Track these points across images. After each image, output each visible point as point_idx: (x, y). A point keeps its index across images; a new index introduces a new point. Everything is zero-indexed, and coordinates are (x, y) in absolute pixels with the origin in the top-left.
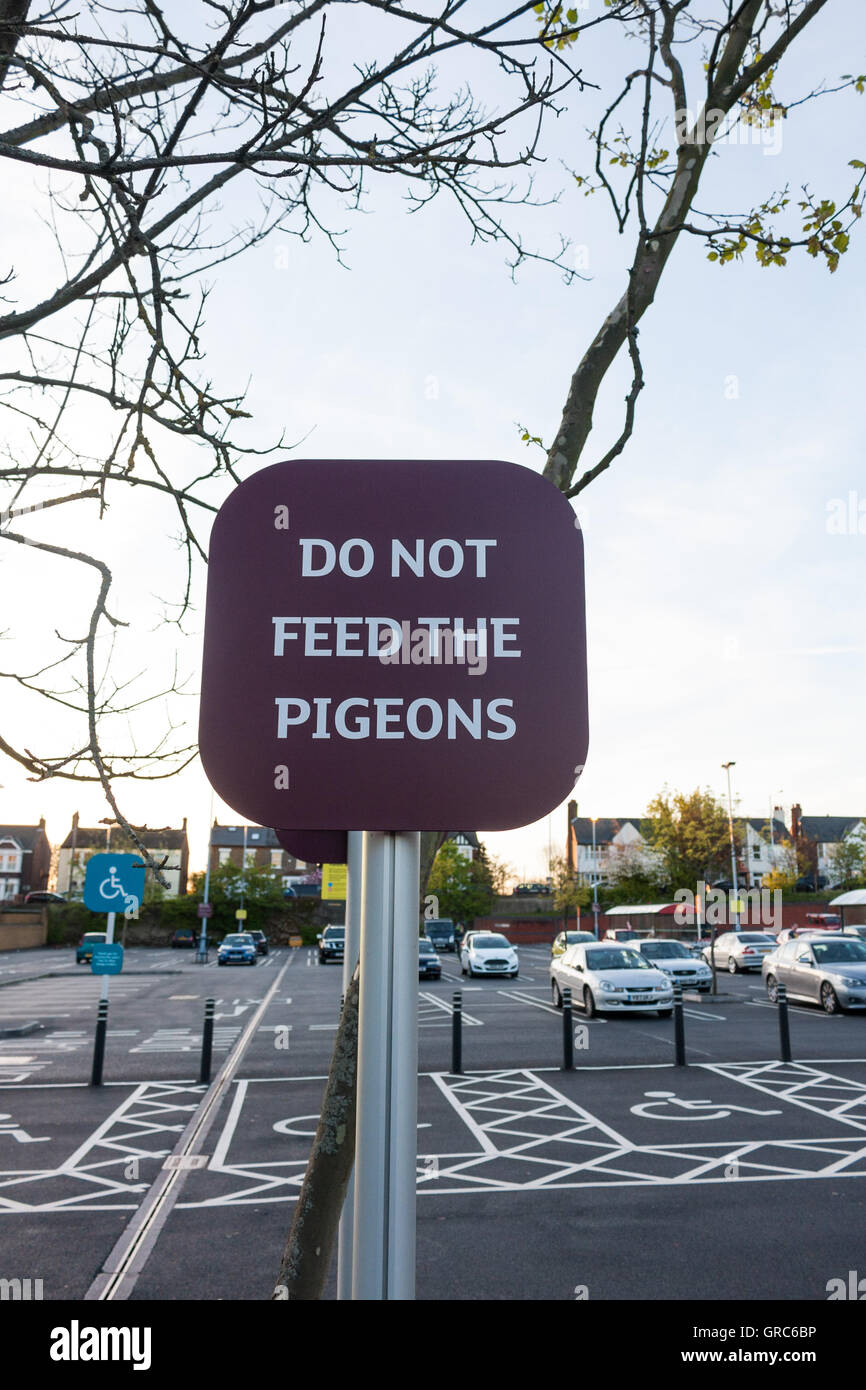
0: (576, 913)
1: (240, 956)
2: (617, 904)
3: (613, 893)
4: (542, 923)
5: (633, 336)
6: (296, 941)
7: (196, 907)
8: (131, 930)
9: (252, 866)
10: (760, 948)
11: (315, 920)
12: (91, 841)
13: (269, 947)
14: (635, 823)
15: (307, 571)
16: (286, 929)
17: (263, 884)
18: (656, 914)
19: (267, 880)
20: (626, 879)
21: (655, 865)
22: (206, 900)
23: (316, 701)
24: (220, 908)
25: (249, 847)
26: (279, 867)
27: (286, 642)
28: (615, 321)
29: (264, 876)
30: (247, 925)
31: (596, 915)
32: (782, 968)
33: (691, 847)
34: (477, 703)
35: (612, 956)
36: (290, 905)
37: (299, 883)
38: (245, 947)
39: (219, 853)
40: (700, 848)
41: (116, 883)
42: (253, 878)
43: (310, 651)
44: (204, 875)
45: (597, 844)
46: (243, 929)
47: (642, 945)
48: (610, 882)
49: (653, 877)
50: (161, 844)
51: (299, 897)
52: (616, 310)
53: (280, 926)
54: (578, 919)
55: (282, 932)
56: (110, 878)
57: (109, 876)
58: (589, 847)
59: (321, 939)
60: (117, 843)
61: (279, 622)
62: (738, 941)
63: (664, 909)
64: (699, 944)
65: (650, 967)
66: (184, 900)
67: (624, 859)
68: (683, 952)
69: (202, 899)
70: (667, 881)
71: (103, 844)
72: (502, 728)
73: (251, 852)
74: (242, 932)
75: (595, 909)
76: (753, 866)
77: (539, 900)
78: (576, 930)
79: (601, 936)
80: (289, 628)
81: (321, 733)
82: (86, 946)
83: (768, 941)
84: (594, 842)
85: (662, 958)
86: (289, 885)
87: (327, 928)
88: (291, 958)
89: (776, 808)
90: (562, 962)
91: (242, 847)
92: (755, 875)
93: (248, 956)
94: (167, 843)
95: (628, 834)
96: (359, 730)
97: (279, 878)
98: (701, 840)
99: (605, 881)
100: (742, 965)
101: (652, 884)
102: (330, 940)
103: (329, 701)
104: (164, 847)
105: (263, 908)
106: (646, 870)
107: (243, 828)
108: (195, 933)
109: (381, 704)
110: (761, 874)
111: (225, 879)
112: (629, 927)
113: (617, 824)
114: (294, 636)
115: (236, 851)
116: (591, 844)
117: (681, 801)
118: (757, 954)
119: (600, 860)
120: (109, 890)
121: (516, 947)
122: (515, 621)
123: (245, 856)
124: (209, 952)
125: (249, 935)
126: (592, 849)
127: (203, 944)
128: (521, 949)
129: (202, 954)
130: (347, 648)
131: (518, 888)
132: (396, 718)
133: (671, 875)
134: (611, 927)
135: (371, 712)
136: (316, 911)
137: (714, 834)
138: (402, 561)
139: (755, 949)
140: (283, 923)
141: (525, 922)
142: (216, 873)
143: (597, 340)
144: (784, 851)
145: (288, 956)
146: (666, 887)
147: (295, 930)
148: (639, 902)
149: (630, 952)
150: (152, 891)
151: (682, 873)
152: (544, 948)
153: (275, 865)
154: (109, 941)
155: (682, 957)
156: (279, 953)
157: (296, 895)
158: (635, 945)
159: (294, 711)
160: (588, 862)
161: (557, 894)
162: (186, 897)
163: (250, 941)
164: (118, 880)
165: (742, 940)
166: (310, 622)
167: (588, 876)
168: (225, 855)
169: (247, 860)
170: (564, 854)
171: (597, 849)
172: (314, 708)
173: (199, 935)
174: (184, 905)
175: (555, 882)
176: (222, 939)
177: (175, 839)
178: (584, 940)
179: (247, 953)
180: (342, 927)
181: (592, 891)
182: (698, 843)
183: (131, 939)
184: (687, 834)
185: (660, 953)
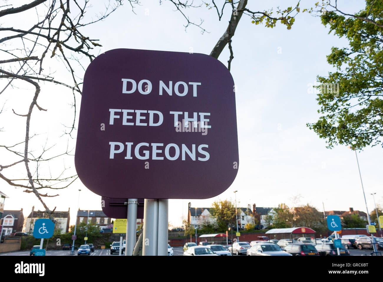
0: (190, 237)
1: (85, 252)
2: (202, 234)
3: (201, 230)
4: (180, 240)
5: (230, 42)
6: (103, 247)
7: (71, 236)
8: (50, 244)
9: (90, 223)
10: (246, 247)
11: (110, 240)
12: (38, 215)
13: (94, 249)
14: (208, 209)
15: (124, 91)
16: (100, 243)
17: (94, 228)
18: (214, 237)
19: (95, 227)
20: (205, 226)
21: (214, 222)
22: (75, 234)
23: (127, 143)
24: (79, 237)
25: (89, 217)
26: (99, 223)
27: (115, 119)
28: (223, 39)
29: (94, 226)
30: (88, 242)
31: (196, 237)
32: (253, 253)
33: (226, 216)
34: (194, 146)
35: (202, 250)
36: (102, 235)
37: (105, 228)
38: (87, 249)
39: (80, 219)
40: (228, 216)
41: (45, 229)
42: (90, 227)
43: (125, 123)
44: (75, 226)
45: (197, 216)
46: (86, 243)
47: (211, 247)
48: (201, 227)
49: (213, 226)
50: (61, 216)
51: (105, 233)
52: (222, 36)
53: (98, 242)
54: (191, 239)
55: (99, 244)
56: (43, 227)
57: (42, 226)
58: (194, 217)
59: (111, 246)
60: (46, 216)
61: (112, 111)
62: (239, 245)
63: (217, 235)
64: (227, 246)
65: (214, 253)
66: (67, 234)
67: (205, 220)
68: (223, 249)
69: (74, 234)
70: (217, 227)
71: (42, 216)
72: (204, 156)
73: (90, 219)
74: (86, 244)
75: (196, 236)
76: (242, 222)
77: (179, 233)
78: (190, 242)
79: (198, 244)
80: (116, 114)
81: (129, 157)
82: (33, 250)
83: (247, 245)
84: (196, 215)
85: (217, 251)
86: (102, 229)
87: (113, 243)
88: (101, 252)
89: (249, 205)
90: (187, 252)
91: (87, 217)
92: (243, 225)
93: (87, 252)
94: (63, 216)
95: (206, 213)
96: (145, 156)
97: (99, 227)
98: (229, 214)
99: (199, 227)
100: (240, 252)
101: (213, 228)
102: (114, 247)
103: (132, 143)
104: (62, 217)
105: (93, 237)
106: (211, 224)
107: (88, 211)
108: (71, 245)
109: (154, 145)
110: (244, 225)
111: (81, 227)
112: (206, 241)
113: (203, 209)
114: (118, 117)
115: (86, 218)
116: (195, 216)
117: (222, 202)
118: (244, 249)
119: (198, 220)
120: (42, 231)
121: (172, 248)
122: (209, 114)
123: (88, 220)
124: (75, 251)
125: (88, 245)
126: (195, 217)
127: (73, 248)
128: (174, 248)
129: (72, 252)
130: (140, 123)
131: (173, 229)
132: (160, 151)
133: (219, 225)
134: (201, 241)
135: (150, 149)
136: (110, 237)
137: (233, 212)
138: (163, 89)
139: (244, 247)
140: (99, 242)
141: (175, 240)
142: (78, 225)
143: (217, 45)
144: (251, 217)
145: (100, 252)
146: (217, 228)
147: (103, 244)
148: (209, 233)
149: (208, 249)
150: (57, 231)
151: (222, 224)
152: (180, 248)
153: (97, 223)
154: (41, 248)
155: (223, 250)
156: (98, 251)
157: (104, 232)
158: (209, 246)
159: (117, 148)
160: (194, 221)
161: (185, 231)
162: (68, 233)
163: (88, 247)
164: (45, 227)
165: (240, 244)
166: (125, 112)
167: (194, 225)
168: (82, 219)
169: (89, 221)
170: (187, 219)
171: (197, 217)
172: (126, 147)
173: (72, 246)
174: (67, 236)
175: (184, 227)
176: (79, 247)
177: (66, 215)
178: (193, 245)
179: (87, 251)
180: (119, 242)
181: (195, 230)
182: (228, 215)
183: (49, 247)
184: (225, 212)
185: (216, 249)
